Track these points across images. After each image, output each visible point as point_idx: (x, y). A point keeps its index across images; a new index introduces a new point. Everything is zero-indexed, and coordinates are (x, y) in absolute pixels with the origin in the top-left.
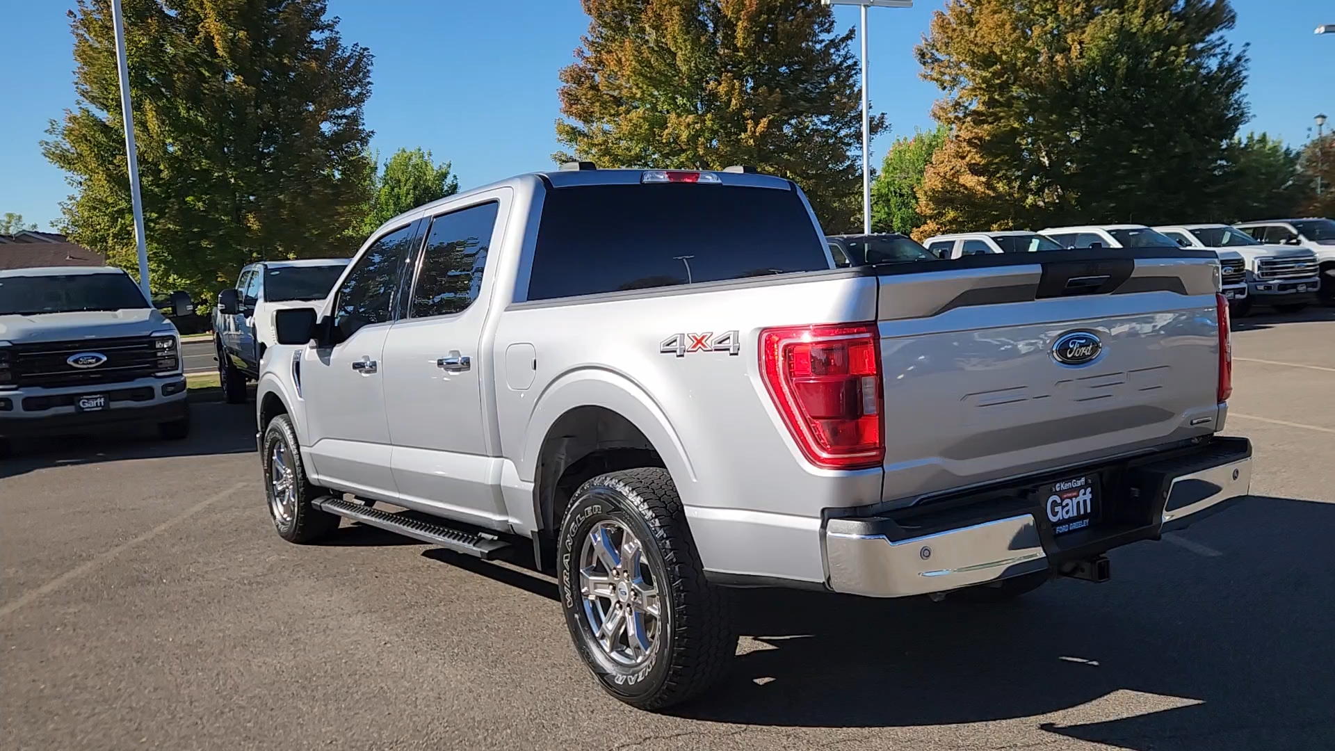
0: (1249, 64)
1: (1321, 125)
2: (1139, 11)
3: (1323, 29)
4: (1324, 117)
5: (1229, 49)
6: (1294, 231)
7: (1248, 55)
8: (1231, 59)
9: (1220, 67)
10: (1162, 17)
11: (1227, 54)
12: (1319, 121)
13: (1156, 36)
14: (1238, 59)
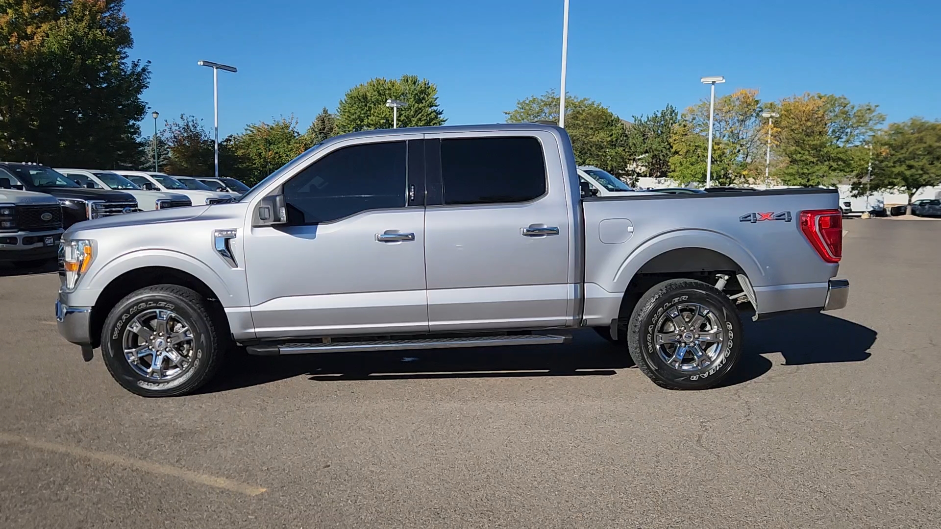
0: (151, 75)
1: (155, 118)
2: (84, 24)
3: (202, 63)
4: (157, 113)
5: (138, 62)
6: (224, 185)
7: (150, 69)
8: (139, 69)
9: (133, 73)
10: (101, 32)
11: (136, 65)
12: (155, 115)
13: (95, 42)
14: (144, 70)
